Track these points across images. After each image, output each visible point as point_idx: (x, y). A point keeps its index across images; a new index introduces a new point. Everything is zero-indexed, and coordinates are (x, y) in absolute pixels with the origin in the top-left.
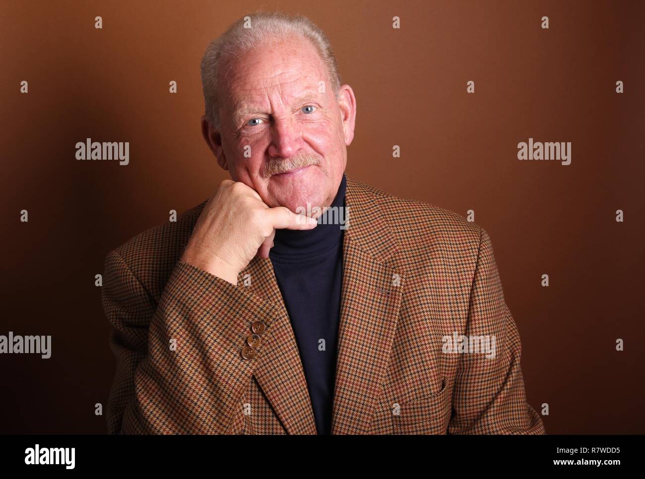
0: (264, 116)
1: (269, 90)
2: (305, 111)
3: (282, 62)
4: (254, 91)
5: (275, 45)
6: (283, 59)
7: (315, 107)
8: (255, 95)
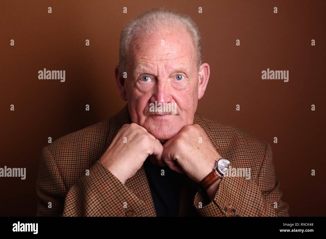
0: (153, 77)
1: (158, 62)
2: (178, 78)
3: (169, 47)
4: (149, 61)
5: (167, 35)
6: (170, 45)
7: (184, 76)
8: (149, 63)
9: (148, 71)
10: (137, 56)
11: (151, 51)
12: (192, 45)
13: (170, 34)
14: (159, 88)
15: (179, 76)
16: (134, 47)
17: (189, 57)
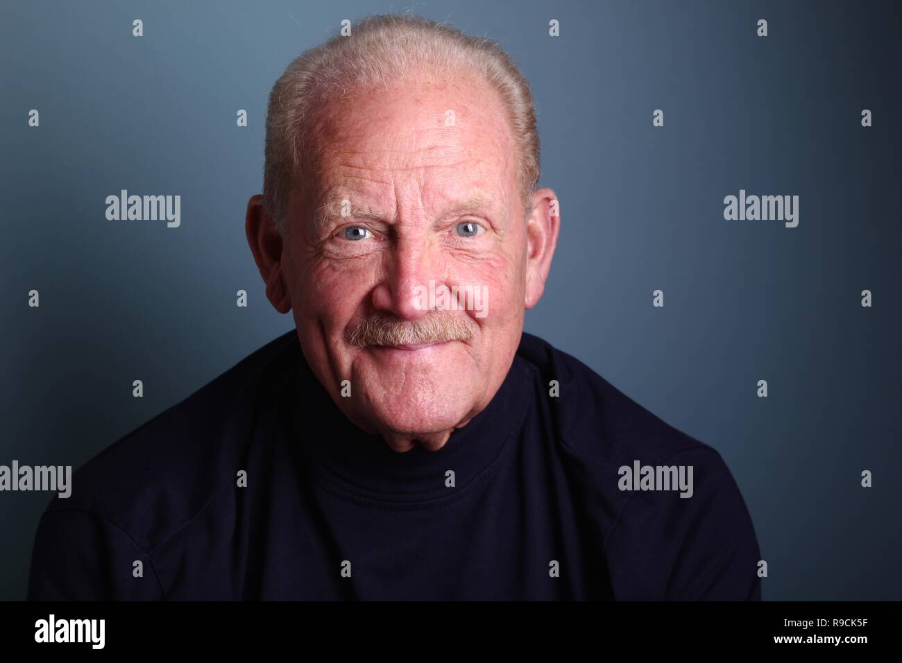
0: (379, 227)
1: (399, 175)
2: (462, 231)
3: (436, 126)
4: (369, 171)
5: (428, 88)
6: (440, 121)
7: (482, 226)
8: (368, 179)
9: (366, 206)
10: (326, 155)
11: (374, 137)
12: (507, 127)
13: (436, 87)
14: (403, 261)
15: (465, 224)
16: (318, 128)
17: (499, 161)
